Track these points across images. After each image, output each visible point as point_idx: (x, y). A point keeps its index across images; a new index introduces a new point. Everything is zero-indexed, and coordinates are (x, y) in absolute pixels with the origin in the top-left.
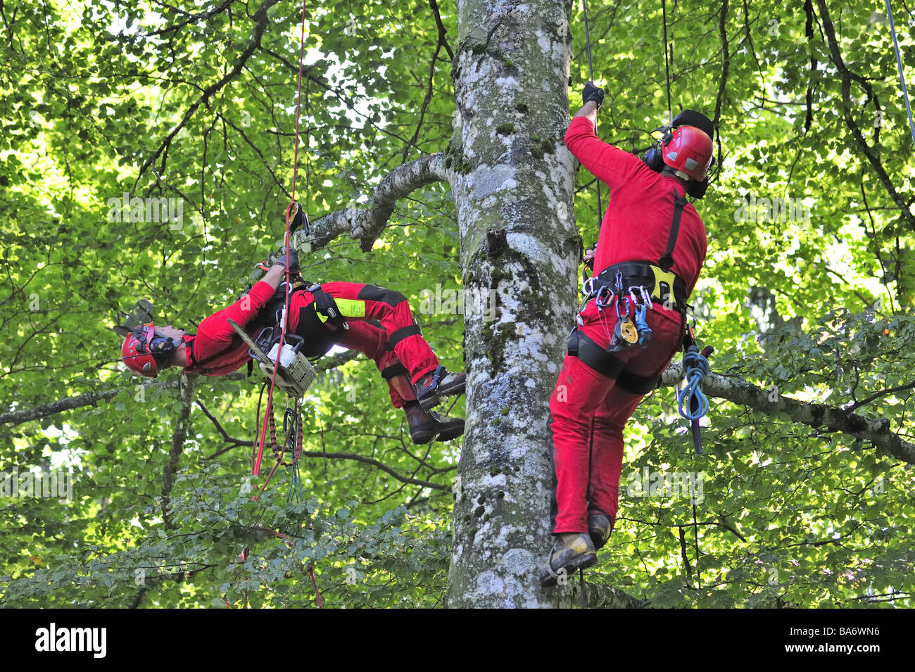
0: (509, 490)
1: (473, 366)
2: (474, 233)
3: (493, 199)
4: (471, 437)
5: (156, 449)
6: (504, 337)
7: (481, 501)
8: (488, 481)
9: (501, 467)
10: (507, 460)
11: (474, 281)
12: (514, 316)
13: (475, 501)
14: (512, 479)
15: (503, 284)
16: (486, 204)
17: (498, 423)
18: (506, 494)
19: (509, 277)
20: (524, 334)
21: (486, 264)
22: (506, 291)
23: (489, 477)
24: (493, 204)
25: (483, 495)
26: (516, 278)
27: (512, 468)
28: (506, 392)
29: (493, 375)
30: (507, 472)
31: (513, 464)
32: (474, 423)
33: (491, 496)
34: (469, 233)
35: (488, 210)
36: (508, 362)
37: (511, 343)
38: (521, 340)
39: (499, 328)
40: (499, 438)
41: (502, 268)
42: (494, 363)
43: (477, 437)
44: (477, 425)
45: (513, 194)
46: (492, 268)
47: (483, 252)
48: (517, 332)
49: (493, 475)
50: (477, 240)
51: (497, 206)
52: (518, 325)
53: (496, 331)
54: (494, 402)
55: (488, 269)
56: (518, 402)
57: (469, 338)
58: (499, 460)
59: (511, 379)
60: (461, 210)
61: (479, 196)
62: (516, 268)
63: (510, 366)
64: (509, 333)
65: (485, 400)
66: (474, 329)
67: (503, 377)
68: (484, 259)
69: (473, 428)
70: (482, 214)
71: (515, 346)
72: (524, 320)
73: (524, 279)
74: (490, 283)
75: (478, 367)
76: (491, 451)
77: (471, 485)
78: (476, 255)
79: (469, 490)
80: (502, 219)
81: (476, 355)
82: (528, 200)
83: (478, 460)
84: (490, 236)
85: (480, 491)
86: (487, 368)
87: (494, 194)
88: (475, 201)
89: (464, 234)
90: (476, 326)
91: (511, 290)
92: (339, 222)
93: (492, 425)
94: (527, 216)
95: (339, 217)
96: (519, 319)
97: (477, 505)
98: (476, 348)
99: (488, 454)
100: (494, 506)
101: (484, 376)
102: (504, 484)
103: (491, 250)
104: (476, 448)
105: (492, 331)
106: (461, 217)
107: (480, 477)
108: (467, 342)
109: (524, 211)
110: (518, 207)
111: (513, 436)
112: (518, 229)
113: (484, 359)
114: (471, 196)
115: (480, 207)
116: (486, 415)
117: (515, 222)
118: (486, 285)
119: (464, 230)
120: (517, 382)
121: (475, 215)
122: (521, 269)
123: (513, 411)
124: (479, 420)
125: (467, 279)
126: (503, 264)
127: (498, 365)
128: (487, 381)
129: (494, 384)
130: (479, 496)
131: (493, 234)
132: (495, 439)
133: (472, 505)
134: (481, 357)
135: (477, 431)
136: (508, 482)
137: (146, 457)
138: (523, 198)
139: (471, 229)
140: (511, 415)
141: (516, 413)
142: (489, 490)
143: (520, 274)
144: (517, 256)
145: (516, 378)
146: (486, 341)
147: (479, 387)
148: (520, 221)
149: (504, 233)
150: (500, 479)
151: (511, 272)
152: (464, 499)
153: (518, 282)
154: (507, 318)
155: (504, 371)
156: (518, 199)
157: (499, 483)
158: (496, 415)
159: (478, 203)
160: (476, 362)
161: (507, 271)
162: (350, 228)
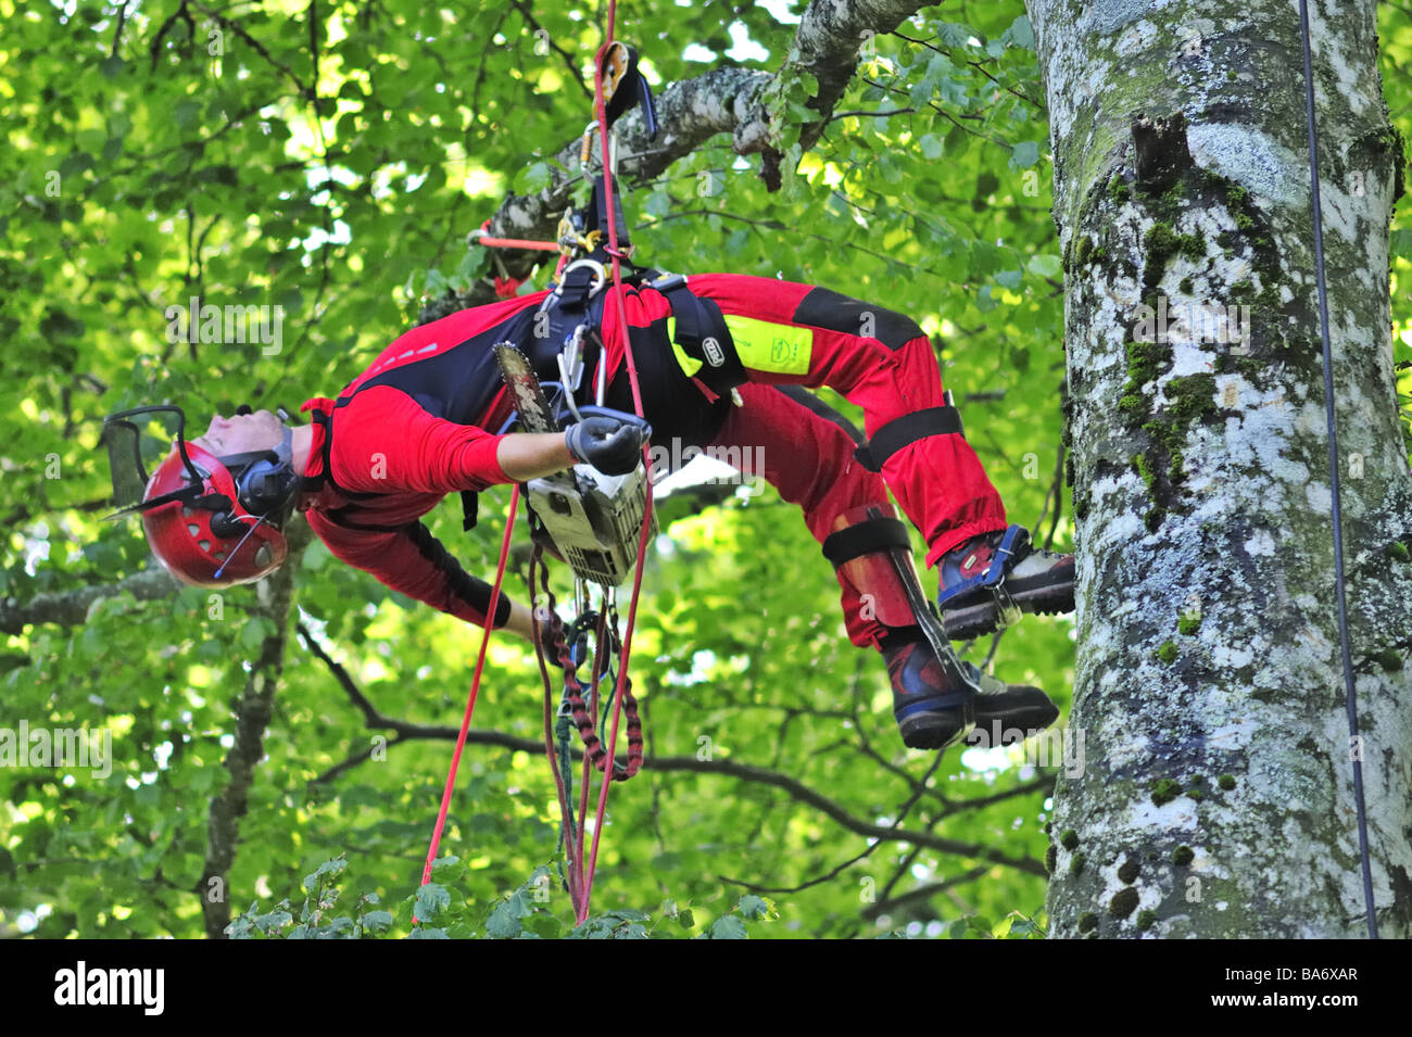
0: (1207, 844)
1: (1097, 498)
2: (1094, 128)
3: (1147, 32)
4: (1096, 694)
5: (176, 756)
6: (1183, 414)
7: (1128, 874)
8: (1144, 817)
9: (1183, 779)
10: (1198, 759)
11: (1095, 261)
12: (1211, 357)
13: (1110, 874)
14: (1214, 811)
15: (1179, 268)
16: (1126, 45)
17: (1171, 655)
18: (1200, 853)
19: (1195, 248)
20: (1239, 406)
21: (1129, 211)
22: (1187, 288)
23: (1148, 805)
24: (1148, 43)
25: (1133, 856)
26: (1214, 250)
27: (1215, 782)
28: (1190, 569)
29: (1153, 523)
30: (1199, 790)
31: (1216, 769)
32: (1101, 656)
33: (1155, 860)
34: (1079, 127)
35: (1133, 60)
36: (1195, 485)
37: (1203, 432)
38: (1232, 422)
39: (1169, 392)
40: (1174, 697)
41: (1176, 221)
42: (1155, 487)
43: (1113, 696)
44: (1111, 662)
45: (1206, 14)
46: (1147, 225)
47: (1122, 180)
48: (1219, 400)
49: (1159, 801)
50: (1104, 146)
51: (1159, 50)
52: (1222, 382)
53: (1160, 400)
54: (1159, 597)
55: (1134, 225)
56: (1226, 597)
57: (1083, 420)
58: (1177, 759)
59: (1206, 532)
60: (1054, 63)
61: (1109, 24)
62: (1213, 221)
63: (1201, 497)
64: (1197, 402)
65: (1133, 591)
66: (1096, 395)
67: (1179, 528)
68: (1124, 197)
69: (1100, 670)
70: (1117, 72)
71: (1215, 440)
72: (1239, 368)
73: (1239, 253)
74: (1142, 266)
75: (1111, 501)
76: (1153, 734)
77: (1099, 829)
78: (1101, 190)
79: (1091, 842)
80: (1172, 84)
81: (1103, 468)
82: (1247, 32)
83: (1117, 759)
84: (1141, 134)
85: (1124, 847)
86: (1137, 502)
87: (1150, 16)
88: (1096, 37)
89: (1065, 131)
90: (1102, 387)
91: (1200, 285)
92: (698, 108)
93: (1154, 660)
94: (1244, 77)
95: (700, 94)
96: (1226, 363)
97: (1115, 885)
98: (1104, 447)
99: (1143, 741)
100: (1165, 889)
101: (1126, 525)
102: (1192, 826)
103: (1145, 171)
104: (1108, 727)
105: (1149, 400)
106: (1055, 83)
107: (1122, 805)
108: (1077, 431)
109: (1235, 63)
110: (1218, 51)
111: (1214, 691)
112: (1219, 114)
113: (1128, 478)
114: (1083, 23)
115: (1109, 54)
116: (1136, 632)
117: (1211, 93)
118: (1131, 271)
119: (1062, 120)
120: (1222, 541)
121: (1097, 79)
122: (1230, 225)
123: (1211, 621)
124: (1115, 647)
125: (1076, 256)
126: (1179, 211)
127: (1167, 495)
128: (1136, 538)
129: (1156, 547)
130: (1122, 859)
131: (1149, 129)
132: (1164, 701)
133: (1101, 885)
134: (1118, 471)
135: (1110, 679)
136: (1204, 822)
137: (150, 778)
138: (1232, 25)
139: (1086, 115)
140: (1209, 634)
141: (1222, 628)
142: (1149, 842)
143: (1226, 240)
144: (1217, 189)
145: (1219, 529)
146: (1133, 428)
147: (1115, 558)
148: (1225, 89)
149: (1179, 123)
150: (1180, 813)
151: (1200, 234)
152: (1079, 868)
153: (1221, 263)
154: (1189, 363)
155: (1185, 511)
156: (1219, 26)
157: (1178, 823)
158: (1165, 632)
159: (1104, 43)
160: (1106, 485)
161: (1189, 230)
162: (731, 125)
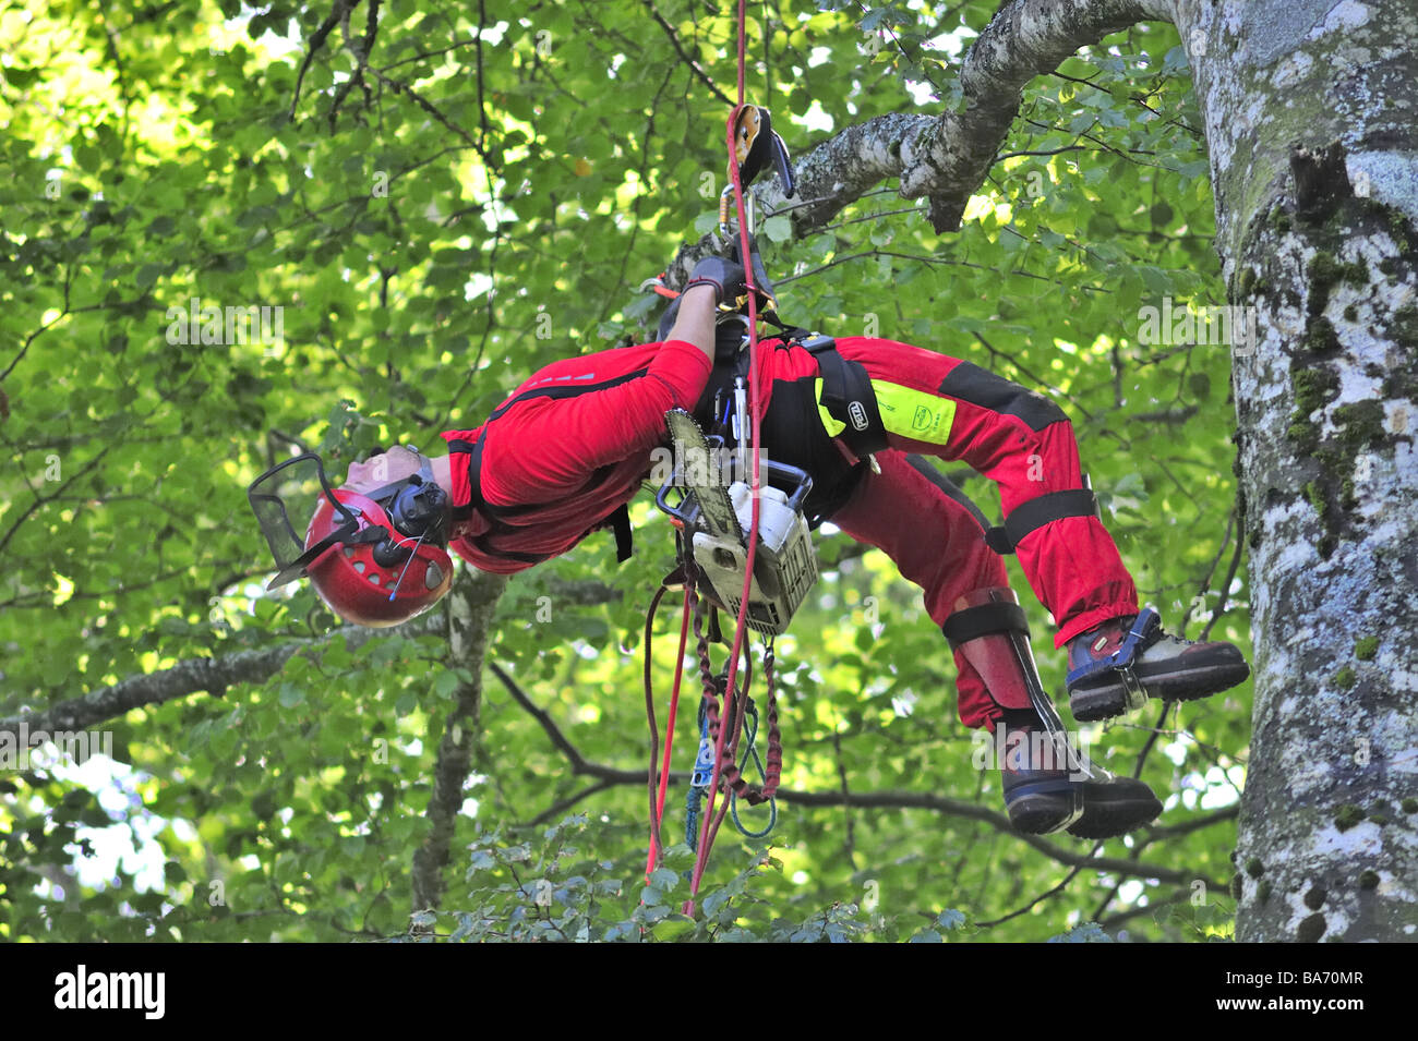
0: (1392, 868)
1: (1269, 527)
2: (1253, 160)
3: (1303, 63)
4: (1275, 722)
5: (387, 805)
6: (1351, 443)
7: (1314, 900)
8: (1328, 842)
9: (1366, 804)
10: (1380, 783)
11: (1259, 292)
12: (1378, 383)
13: (1297, 901)
14: (1398, 835)
15: (1342, 297)
16: (1283, 76)
17: (1349, 680)
18: (1385, 877)
19: (1358, 275)
20: (1408, 431)
21: (1291, 241)
22: (1351, 315)
23: (1331, 831)
24: (1304, 74)
25: (1319, 882)
26: (1377, 277)
27: (1397, 806)
28: (1365, 595)
29: (1326, 550)
30: (1382, 816)
31: (1398, 793)
32: (1279, 684)
33: (1340, 885)
34: (1239, 160)
35: (1290, 91)
36: (1367, 511)
37: (1372, 457)
38: (1401, 448)
39: (1337, 419)
40: (1354, 722)
41: (1337, 250)
42: (1327, 515)
43: (1292, 723)
44: (1289, 690)
45: (1361, 43)
46: (1309, 254)
47: (1282, 211)
48: (1388, 426)
49: (1343, 826)
50: (1264, 179)
51: (1316, 81)
52: (1390, 407)
53: (1328, 428)
54: (1335, 624)
55: (1296, 255)
56: (1402, 621)
57: (1253, 450)
58: (1359, 784)
59: (1380, 556)
60: (1212, 97)
61: (1265, 56)
62: (1377, 248)
63: (1373, 522)
64: (1366, 428)
65: (1308, 618)
66: (1264, 425)
67: (1352, 554)
68: (1284, 228)
69: (1278, 698)
70: (1274, 104)
71: (1386, 466)
72: (1407, 393)
73: (1402, 278)
74: (1306, 295)
75: (1283, 530)
76: (1334, 760)
77: (1283, 856)
78: (1262, 221)
79: (1277, 869)
80: (1330, 114)
81: (1274, 497)
82: (1403, 59)
83: (1299, 786)
84: (1300, 164)
85: (1309, 873)
86: (1309, 530)
87: (1306, 47)
88: (1253, 70)
89: (1225, 163)
90: (1271, 416)
91: (1365, 312)
92: (865, 154)
93: (1332, 686)
94: (1402, 104)
95: (866, 141)
96: (1391, 391)
97: (1302, 912)
98: (1274, 476)
99: (1323, 768)
100: (1352, 914)
101: (1299, 553)
102: (1376, 850)
103: (1306, 201)
104: (1289, 754)
105: (1317, 428)
106: (1213, 118)
107: (1306, 832)
108: (1247, 462)
109: (1392, 91)
110: (1374, 79)
111: (1394, 715)
112: (1377, 142)
113: (1299, 506)
114: (1238, 57)
115: (1266, 87)
116: (1312, 659)
117: (1369, 121)
118: (1295, 300)
119: (1222, 154)
120: (1396, 566)
121: (1255, 111)
122: (1392, 251)
123: (1388, 646)
124: (1293, 674)
125: (1239, 287)
126: (1341, 239)
127: (1339, 521)
128: (1310, 565)
129: (1330, 574)
130: (1308, 886)
131: (1307, 160)
132: (1344, 727)
133: (1288, 912)
134: (1289, 500)
135: (1289, 706)
136: (1388, 845)
137: (364, 830)
138: (1387, 53)
139: (1245, 149)
140: (1386, 658)
141: (1399, 652)
142: (1334, 867)
143: (1388, 266)
144: (1377, 215)
145: (1392, 554)
146: (1303, 455)
147: (1289, 586)
148: (1383, 117)
149: (1338, 153)
150: (1364, 838)
151: (1362, 261)
152: (1265, 895)
153: (1384, 289)
154: (1356, 388)
155: (1357, 537)
156: (1374, 56)
157: (1363, 847)
158: (1343, 659)
159: (1260, 76)
160: (1276, 515)
161: (1351, 257)
162: (897, 170)
